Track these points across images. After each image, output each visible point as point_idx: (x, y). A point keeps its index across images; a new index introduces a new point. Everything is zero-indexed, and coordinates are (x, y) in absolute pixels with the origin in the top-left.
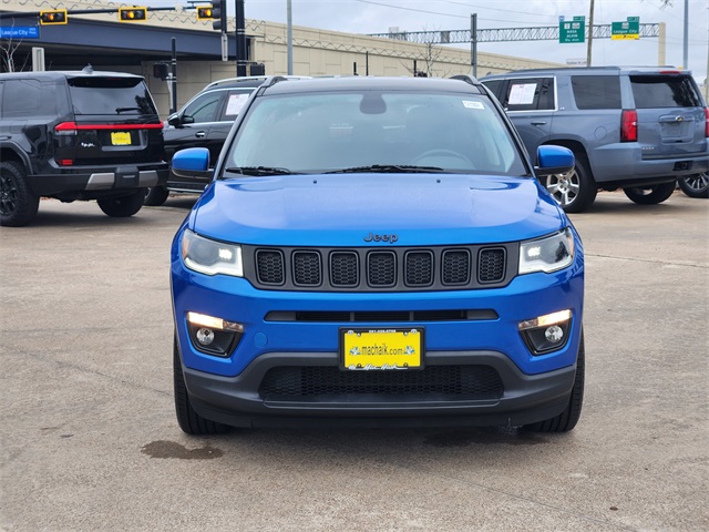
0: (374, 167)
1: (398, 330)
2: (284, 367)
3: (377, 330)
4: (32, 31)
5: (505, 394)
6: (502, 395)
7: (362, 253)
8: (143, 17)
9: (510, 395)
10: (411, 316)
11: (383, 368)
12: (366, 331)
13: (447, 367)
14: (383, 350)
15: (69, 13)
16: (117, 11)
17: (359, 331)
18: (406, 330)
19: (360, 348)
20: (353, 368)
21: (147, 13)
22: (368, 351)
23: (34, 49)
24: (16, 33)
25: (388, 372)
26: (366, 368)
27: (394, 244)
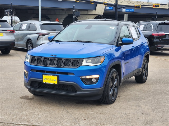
0: (77, 41)
1: (53, 75)
2: (35, 81)
3: (49, 75)
4: (133, 10)
5: (77, 92)
6: (76, 92)
7: (49, 58)
8: (159, 7)
9: (78, 93)
10: (57, 73)
11: (50, 83)
12: (47, 75)
13: (65, 85)
14: (50, 80)
15: (141, 6)
16: (152, 5)
17: (46, 75)
18: (55, 76)
19: (46, 78)
20: (44, 83)
21: (160, 6)
22: (48, 79)
23: (125, 14)
24: (129, 10)
25: (51, 84)
26: (47, 83)
27: (55, 57)
